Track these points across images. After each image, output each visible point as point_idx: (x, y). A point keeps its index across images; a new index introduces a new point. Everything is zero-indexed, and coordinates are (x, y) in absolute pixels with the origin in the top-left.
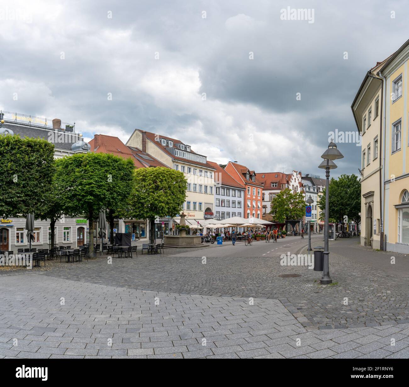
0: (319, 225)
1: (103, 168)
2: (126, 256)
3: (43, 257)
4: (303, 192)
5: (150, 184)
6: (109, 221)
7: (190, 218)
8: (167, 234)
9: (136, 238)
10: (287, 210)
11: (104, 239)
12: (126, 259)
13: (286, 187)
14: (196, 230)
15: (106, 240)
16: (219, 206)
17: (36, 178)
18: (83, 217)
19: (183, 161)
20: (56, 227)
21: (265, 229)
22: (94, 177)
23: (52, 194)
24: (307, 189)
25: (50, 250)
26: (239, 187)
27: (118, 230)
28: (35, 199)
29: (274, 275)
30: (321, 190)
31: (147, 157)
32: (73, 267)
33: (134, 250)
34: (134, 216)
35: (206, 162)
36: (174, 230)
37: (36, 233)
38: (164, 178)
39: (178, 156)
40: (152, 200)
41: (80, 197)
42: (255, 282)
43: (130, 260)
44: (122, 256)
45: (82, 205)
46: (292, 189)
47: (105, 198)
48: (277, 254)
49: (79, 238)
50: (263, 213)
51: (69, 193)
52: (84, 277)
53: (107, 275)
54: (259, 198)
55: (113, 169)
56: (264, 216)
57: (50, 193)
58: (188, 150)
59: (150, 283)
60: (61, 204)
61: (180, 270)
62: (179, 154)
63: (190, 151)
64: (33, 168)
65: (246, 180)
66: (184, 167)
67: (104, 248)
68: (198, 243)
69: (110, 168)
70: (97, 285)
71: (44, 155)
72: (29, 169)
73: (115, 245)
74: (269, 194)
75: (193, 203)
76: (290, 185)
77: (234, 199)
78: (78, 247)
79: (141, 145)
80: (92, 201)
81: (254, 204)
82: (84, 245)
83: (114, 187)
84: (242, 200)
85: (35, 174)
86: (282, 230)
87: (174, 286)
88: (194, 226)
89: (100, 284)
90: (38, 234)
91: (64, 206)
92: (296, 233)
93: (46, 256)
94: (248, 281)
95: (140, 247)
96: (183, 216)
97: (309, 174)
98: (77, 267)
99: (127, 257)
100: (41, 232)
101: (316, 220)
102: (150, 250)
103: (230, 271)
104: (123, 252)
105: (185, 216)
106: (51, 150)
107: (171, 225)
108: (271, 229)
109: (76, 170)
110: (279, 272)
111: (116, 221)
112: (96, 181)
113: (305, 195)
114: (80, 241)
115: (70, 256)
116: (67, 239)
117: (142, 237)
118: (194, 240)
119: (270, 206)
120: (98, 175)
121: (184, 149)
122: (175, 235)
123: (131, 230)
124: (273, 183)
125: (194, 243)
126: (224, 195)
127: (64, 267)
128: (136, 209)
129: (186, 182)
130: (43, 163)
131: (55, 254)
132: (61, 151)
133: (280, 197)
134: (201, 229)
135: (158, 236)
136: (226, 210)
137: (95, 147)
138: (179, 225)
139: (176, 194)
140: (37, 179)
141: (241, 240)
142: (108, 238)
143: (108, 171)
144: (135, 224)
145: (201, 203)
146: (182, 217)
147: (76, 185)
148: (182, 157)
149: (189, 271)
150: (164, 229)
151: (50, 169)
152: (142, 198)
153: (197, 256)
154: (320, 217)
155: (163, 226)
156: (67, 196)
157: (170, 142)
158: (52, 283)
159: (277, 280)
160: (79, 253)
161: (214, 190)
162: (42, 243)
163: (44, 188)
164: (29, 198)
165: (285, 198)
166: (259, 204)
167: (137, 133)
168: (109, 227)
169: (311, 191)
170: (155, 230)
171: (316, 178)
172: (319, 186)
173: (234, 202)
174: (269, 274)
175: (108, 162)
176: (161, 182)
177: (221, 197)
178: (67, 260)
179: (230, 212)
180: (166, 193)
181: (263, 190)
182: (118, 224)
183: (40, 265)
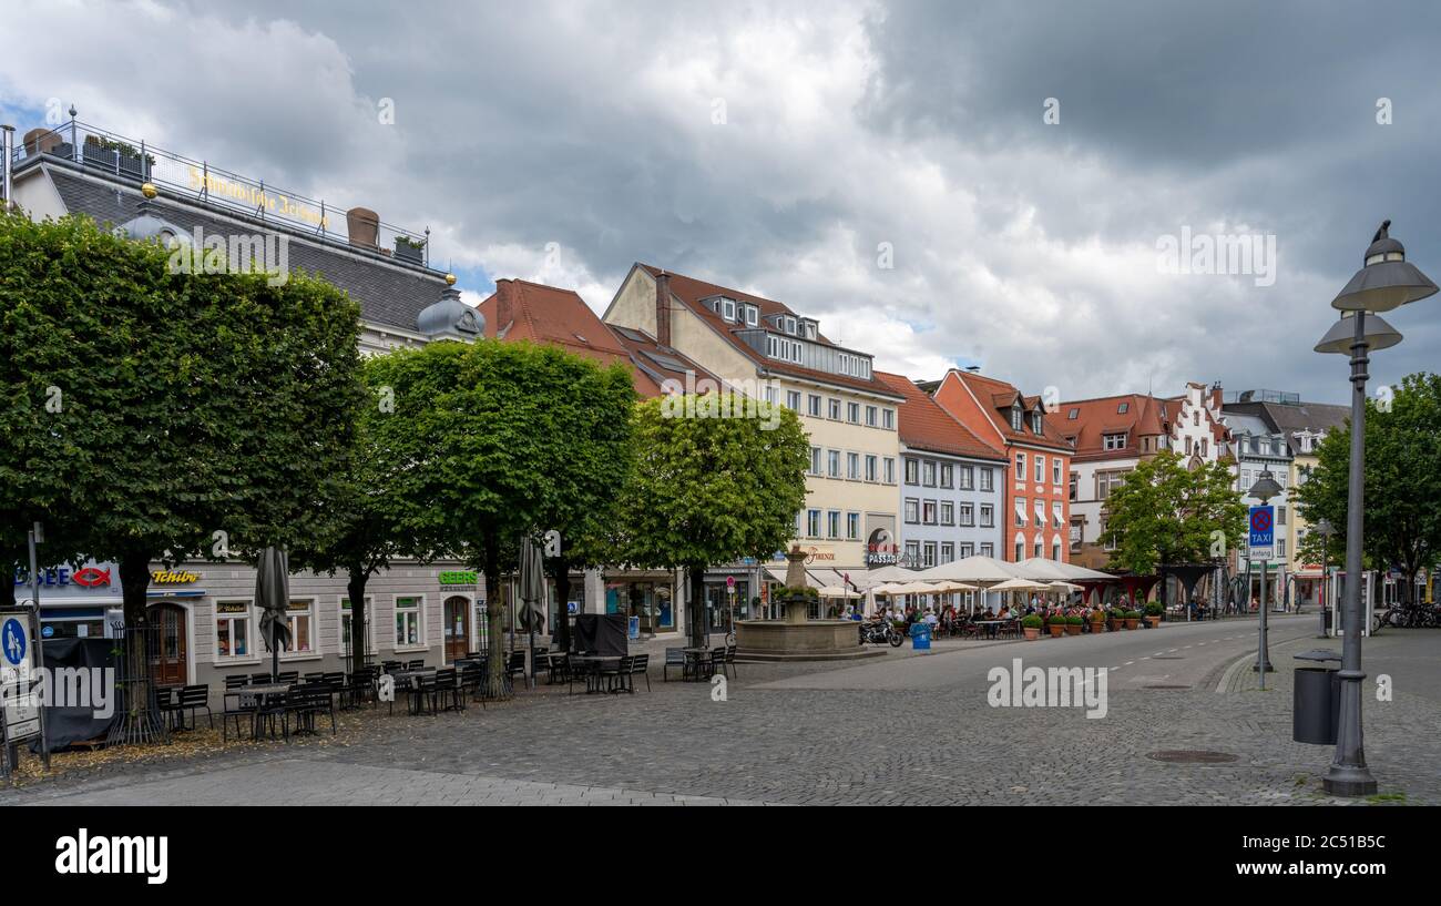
0: (1296, 579)
1: (531, 397)
2: (613, 687)
3: (324, 698)
4: (1227, 460)
5: (686, 452)
6: (554, 577)
7: (817, 563)
8: (743, 617)
9: (644, 629)
10: (1163, 528)
11: (536, 635)
12: (612, 697)
13: (1162, 445)
14: (840, 602)
15: (544, 638)
16: (917, 523)
17: (293, 422)
18: (461, 564)
19: (792, 373)
20: (369, 599)
21: (1078, 598)
22: (503, 425)
23: (352, 481)
24: (1246, 449)
25: (349, 677)
26: (988, 455)
27: (582, 606)
28: (293, 496)
29: (1129, 751)
30: (1306, 448)
31: (675, 362)
32: (433, 728)
33: (639, 666)
34: (637, 559)
35: (872, 376)
36: (765, 604)
37: (295, 620)
38: (732, 432)
39: (777, 358)
40: (693, 504)
41: (454, 495)
42: (1060, 774)
43: (627, 701)
44: (601, 688)
45: (462, 522)
46: (1183, 453)
47: (538, 500)
48: (1134, 679)
49: (449, 632)
50: (1071, 543)
51: (413, 480)
52: (476, 759)
53: (554, 750)
54: (1057, 491)
55: (563, 400)
56: (1077, 553)
57: (346, 479)
58: (810, 336)
59: (695, 771)
60: (386, 517)
61: (796, 729)
62: (781, 350)
63: (814, 339)
64: (282, 383)
65: (1008, 428)
66: (796, 395)
67: (539, 663)
68: (847, 643)
69: (556, 399)
70: (522, 783)
71: (322, 338)
72: (264, 387)
73: (576, 654)
74: (1093, 476)
75: (830, 513)
76: (1177, 439)
77: (967, 496)
78: (447, 662)
79: (655, 322)
80: (494, 510)
81: (1040, 513)
82: (469, 655)
83: (569, 462)
84: (996, 499)
85: (289, 407)
86: (1146, 601)
87: (776, 780)
88: (833, 589)
89: (531, 778)
90: (303, 621)
91: (397, 522)
92: (1201, 611)
93: (336, 696)
94: (1036, 769)
95: (657, 660)
96: (797, 557)
97: (1253, 391)
98: (450, 730)
99: (614, 692)
100: (315, 614)
101: (1282, 561)
102: (691, 669)
103: (967, 733)
104: (603, 675)
105: (804, 556)
106: (347, 323)
107: (756, 589)
108: (1105, 598)
109: (436, 399)
110: (1146, 743)
111: (575, 577)
112: (507, 441)
113: (1239, 470)
114: (456, 644)
115: (422, 692)
116: (409, 638)
117: (661, 626)
118: (833, 636)
119: (1099, 518)
120: (514, 418)
121: (795, 334)
122: (770, 617)
123: (626, 604)
124: (1110, 435)
125: (836, 643)
126: (934, 486)
127: (406, 730)
128: (640, 535)
129: (805, 444)
130: (318, 367)
131: (367, 687)
132: (379, 333)
133: (1139, 483)
134: (856, 600)
135: (716, 625)
136: (939, 534)
137: (501, 326)
138: (782, 585)
139: (772, 485)
140: (296, 426)
141: (993, 634)
142: (550, 633)
143: (548, 406)
144: (639, 587)
145: (853, 516)
146: (792, 561)
147: (436, 453)
148: (788, 360)
149: (827, 732)
150: (733, 601)
151: (346, 391)
152: (662, 497)
153: (847, 687)
154: (1299, 551)
155: (731, 590)
156: (409, 491)
157: (748, 308)
158: (363, 785)
159: (1143, 769)
160: (455, 682)
161: (899, 466)
162: (318, 653)
163: (325, 460)
164: (269, 492)
165: (1155, 485)
166: (1058, 514)
167: (639, 277)
168: (552, 597)
169: (1262, 453)
170: (705, 604)
171: (1285, 403)
172: (1295, 434)
173: (967, 509)
174: (1111, 749)
175: (549, 376)
176: (722, 442)
177: (923, 494)
178: (412, 706)
179: (952, 543)
180: (739, 481)
181: (1074, 461)
182: (581, 587)
183: (316, 728)
